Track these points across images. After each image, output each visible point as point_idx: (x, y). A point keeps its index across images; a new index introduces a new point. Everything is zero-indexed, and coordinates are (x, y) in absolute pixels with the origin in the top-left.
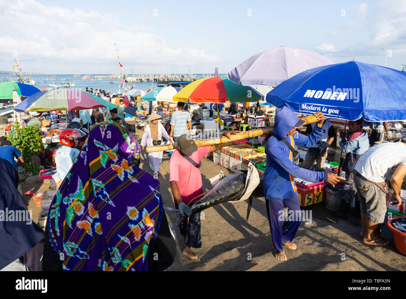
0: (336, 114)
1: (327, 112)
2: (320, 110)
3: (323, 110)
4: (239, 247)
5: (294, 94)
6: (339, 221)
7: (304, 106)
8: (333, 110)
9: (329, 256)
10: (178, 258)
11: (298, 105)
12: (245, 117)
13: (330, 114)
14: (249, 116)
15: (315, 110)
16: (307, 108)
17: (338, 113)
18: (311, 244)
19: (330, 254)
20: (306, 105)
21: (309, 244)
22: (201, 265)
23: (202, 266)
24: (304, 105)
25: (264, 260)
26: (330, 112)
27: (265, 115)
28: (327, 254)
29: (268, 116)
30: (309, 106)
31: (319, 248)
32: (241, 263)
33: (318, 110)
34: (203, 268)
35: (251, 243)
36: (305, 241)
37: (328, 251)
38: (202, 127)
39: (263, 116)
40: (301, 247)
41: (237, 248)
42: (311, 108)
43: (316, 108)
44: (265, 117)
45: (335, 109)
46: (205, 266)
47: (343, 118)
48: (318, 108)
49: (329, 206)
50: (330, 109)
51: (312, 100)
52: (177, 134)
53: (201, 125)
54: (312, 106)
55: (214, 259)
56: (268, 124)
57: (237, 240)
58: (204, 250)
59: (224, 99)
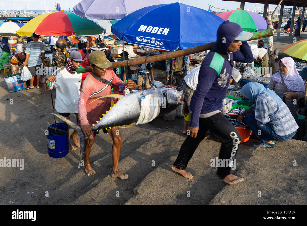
0: (161, 46)
1: (154, 44)
2: (149, 42)
3: (152, 43)
4: (99, 160)
5: (130, 28)
6: (174, 126)
7: (138, 39)
8: (159, 42)
9: (171, 152)
10: (44, 180)
11: (133, 37)
12: (88, 50)
13: (157, 46)
14: (92, 49)
15: (146, 42)
16: (140, 41)
17: (162, 45)
18: (156, 146)
19: (171, 150)
20: (139, 38)
21: (155, 146)
22: (67, 180)
23: (69, 181)
24: (137, 37)
25: (122, 164)
26: (156, 44)
27: (107, 47)
28: (169, 151)
29: (109, 47)
30: (142, 38)
31: (163, 147)
32: (103, 171)
33: (148, 42)
34: (69, 182)
35: (108, 155)
36: (151, 144)
37: (169, 148)
38: (48, 61)
39: (105, 48)
40: (149, 149)
41: (97, 160)
42: (143, 40)
43: (147, 40)
44: (107, 48)
45: (160, 41)
46: (72, 180)
47: (165, 49)
48: (148, 40)
49: (166, 117)
50: (156, 42)
51: (144, 34)
52: (31, 64)
53: (47, 59)
54: (144, 39)
55: (79, 173)
56: (110, 55)
57: (96, 155)
58: (68, 168)
59: (70, 32)
